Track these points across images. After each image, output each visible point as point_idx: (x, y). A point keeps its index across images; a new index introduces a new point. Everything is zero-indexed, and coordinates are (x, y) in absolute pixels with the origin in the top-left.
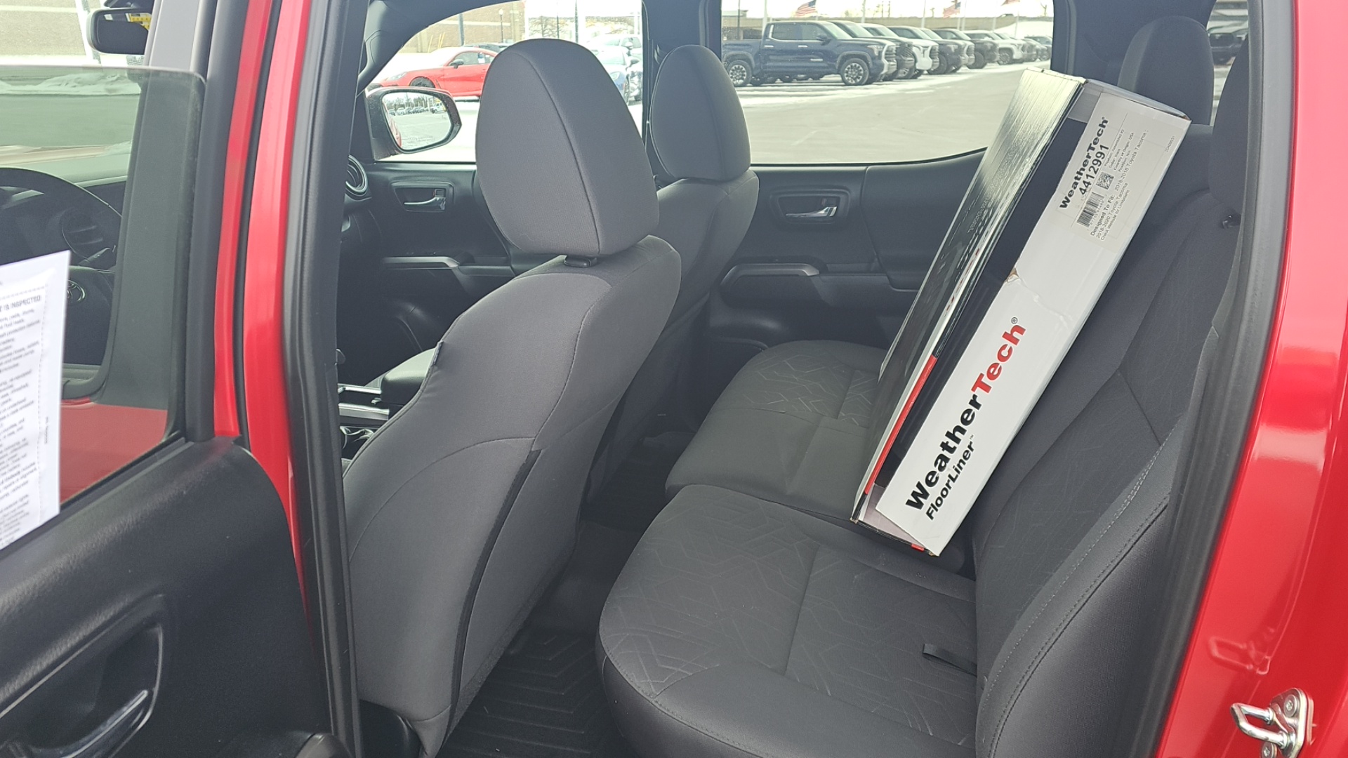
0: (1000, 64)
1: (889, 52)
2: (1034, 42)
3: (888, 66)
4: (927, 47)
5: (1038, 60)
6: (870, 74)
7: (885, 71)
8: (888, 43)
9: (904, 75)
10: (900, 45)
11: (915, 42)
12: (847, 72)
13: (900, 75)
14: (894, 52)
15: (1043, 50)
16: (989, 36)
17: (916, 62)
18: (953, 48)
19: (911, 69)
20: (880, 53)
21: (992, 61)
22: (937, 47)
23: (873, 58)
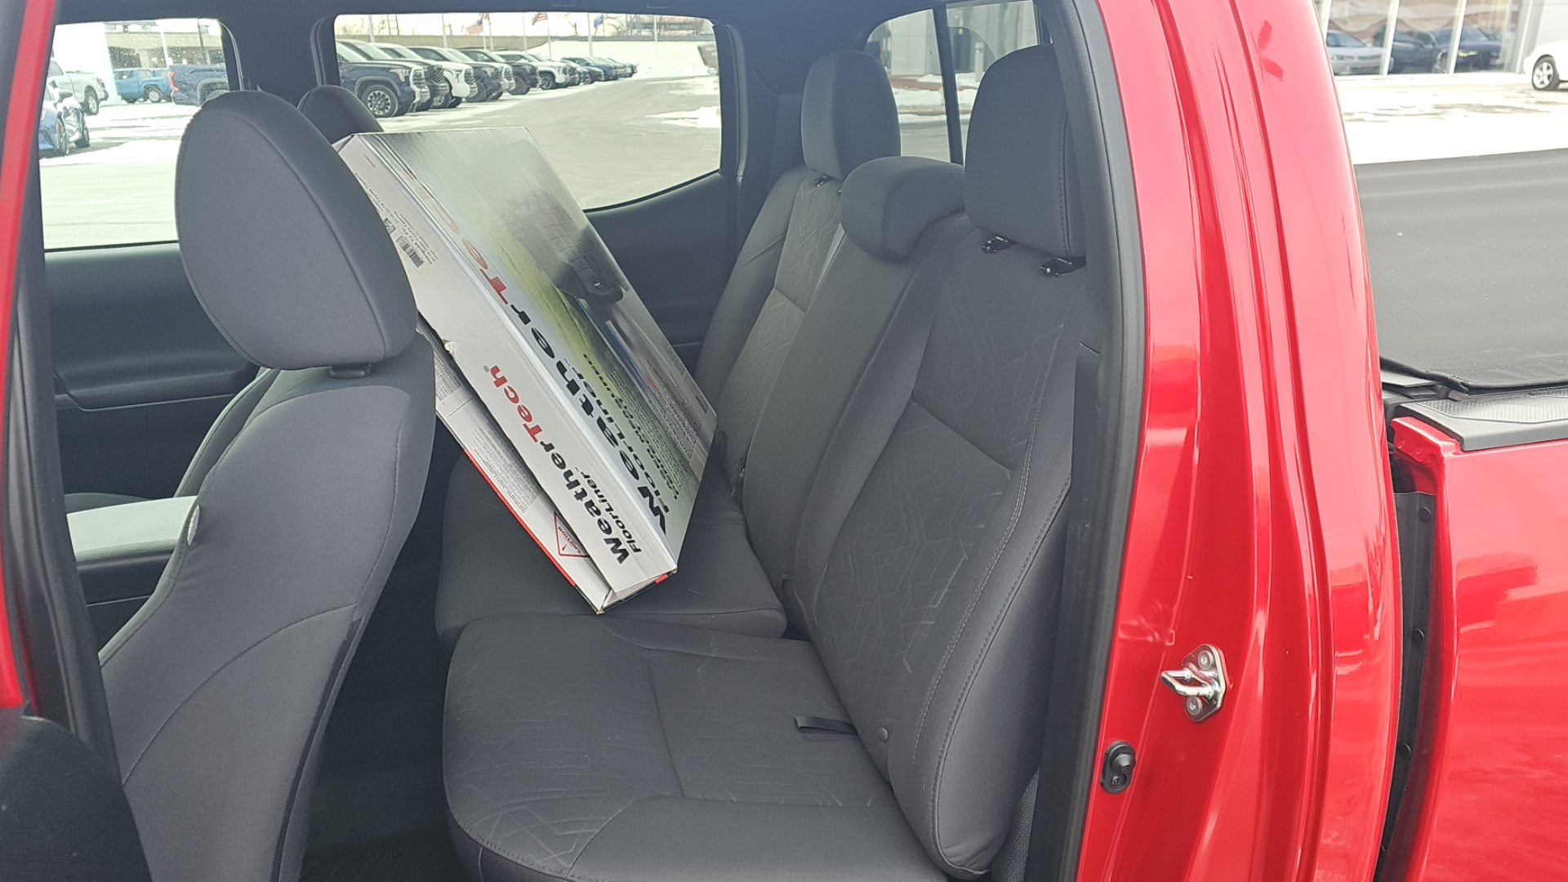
0: (543, 89)
1: (417, 77)
2: (574, 65)
3: (421, 93)
4: (461, 71)
5: (582, 83)
6: (400, 104)
7: (418, 99)
8: (415, 67)
9: (439, 104)
10: (428, 68)
11: (444, 64)
12: (370, 101)
13: (435, 104)
14: (423, 77)
15: (585, 73)
16: (525, 58)
17: (451, 88)
18: (489, 71)
19: (446, 96)
20: (407, 78)
21: (534, 85)
22: (472, 71)
23: (400, 84)
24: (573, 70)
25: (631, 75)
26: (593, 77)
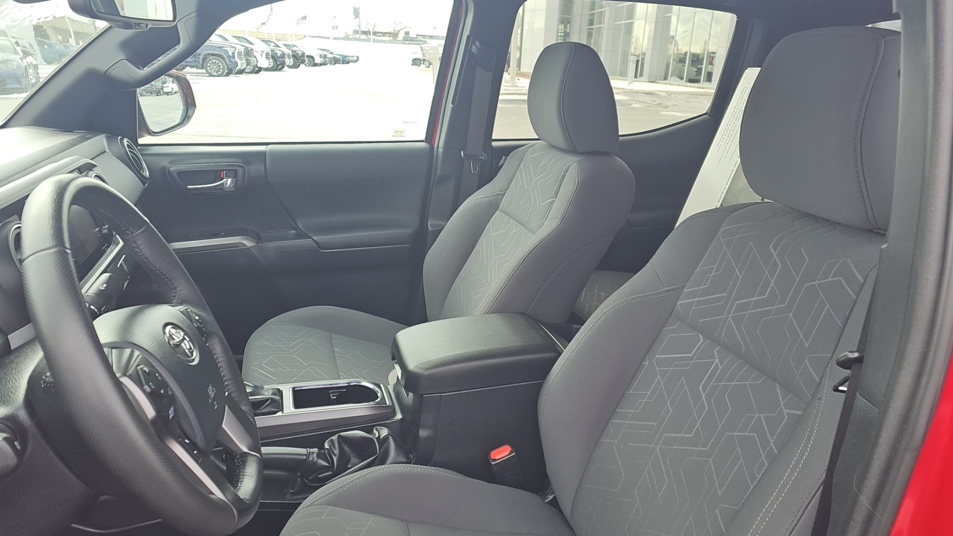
0: (307, 66)
1: (240, 54)
2: (326, 54)
3: (241, 64)
4: (264, 52)
5: (328, 64)
6: (228, 69)
7: (239, 67)
8: (238, 47)
9: (249, 71)
10: (245, 49)
11: (254, 47)
12: (209, 66)
13: (246, 71)
14: (243, 54)
15: (331, 58)
16: (297, 47)
17: (257, 61)
18: (279, 53)
19: (254, 67)
20: (233, 53)
21: (303, 62)
22: (270, 52)
23: (229, 57)
24: (325, 57)
25: (356, 61)
26: (336, 61)
